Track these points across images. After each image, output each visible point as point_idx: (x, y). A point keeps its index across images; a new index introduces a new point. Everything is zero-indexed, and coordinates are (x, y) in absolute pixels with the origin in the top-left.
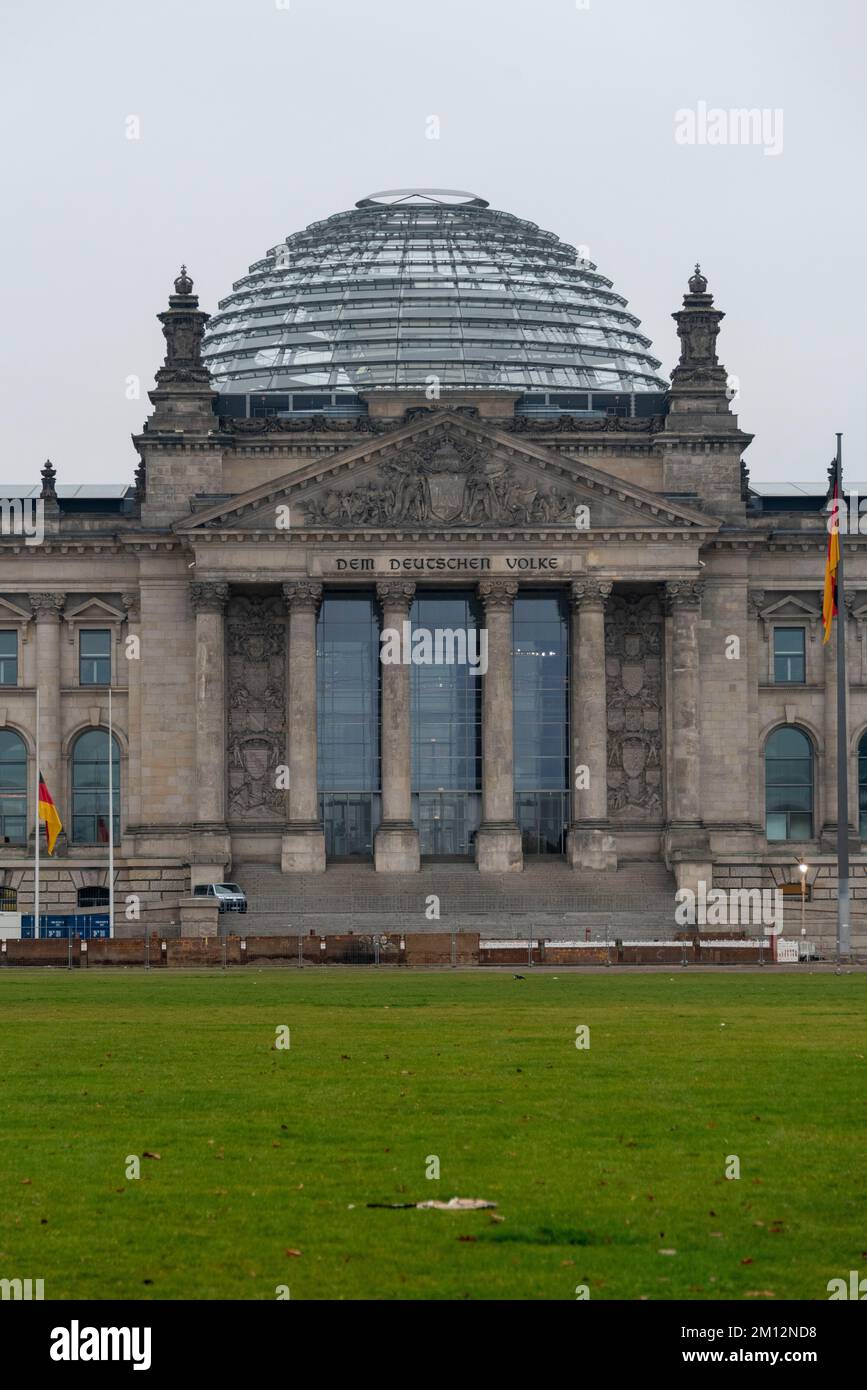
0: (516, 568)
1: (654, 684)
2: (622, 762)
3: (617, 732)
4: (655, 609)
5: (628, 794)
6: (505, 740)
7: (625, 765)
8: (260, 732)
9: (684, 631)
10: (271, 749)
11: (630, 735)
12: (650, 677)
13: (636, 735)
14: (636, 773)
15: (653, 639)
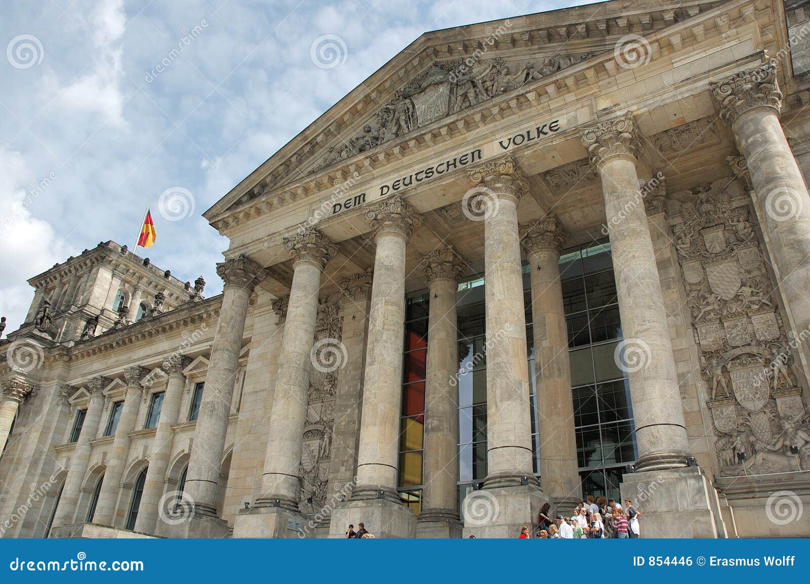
0: (512, 147)
1: (758, 279)
2: (732, 392)
3: (717, 351)
4: (735, 189)
5: (752, 439)
6: (507, 353)
7: (737, 395)
8: (316, 423)
9: (758, 135)
10: (322, 438)
11: (737, 352)
12: (749, 272)
13: (748, 350)
14: (760, 404)
15: (741, 225)
